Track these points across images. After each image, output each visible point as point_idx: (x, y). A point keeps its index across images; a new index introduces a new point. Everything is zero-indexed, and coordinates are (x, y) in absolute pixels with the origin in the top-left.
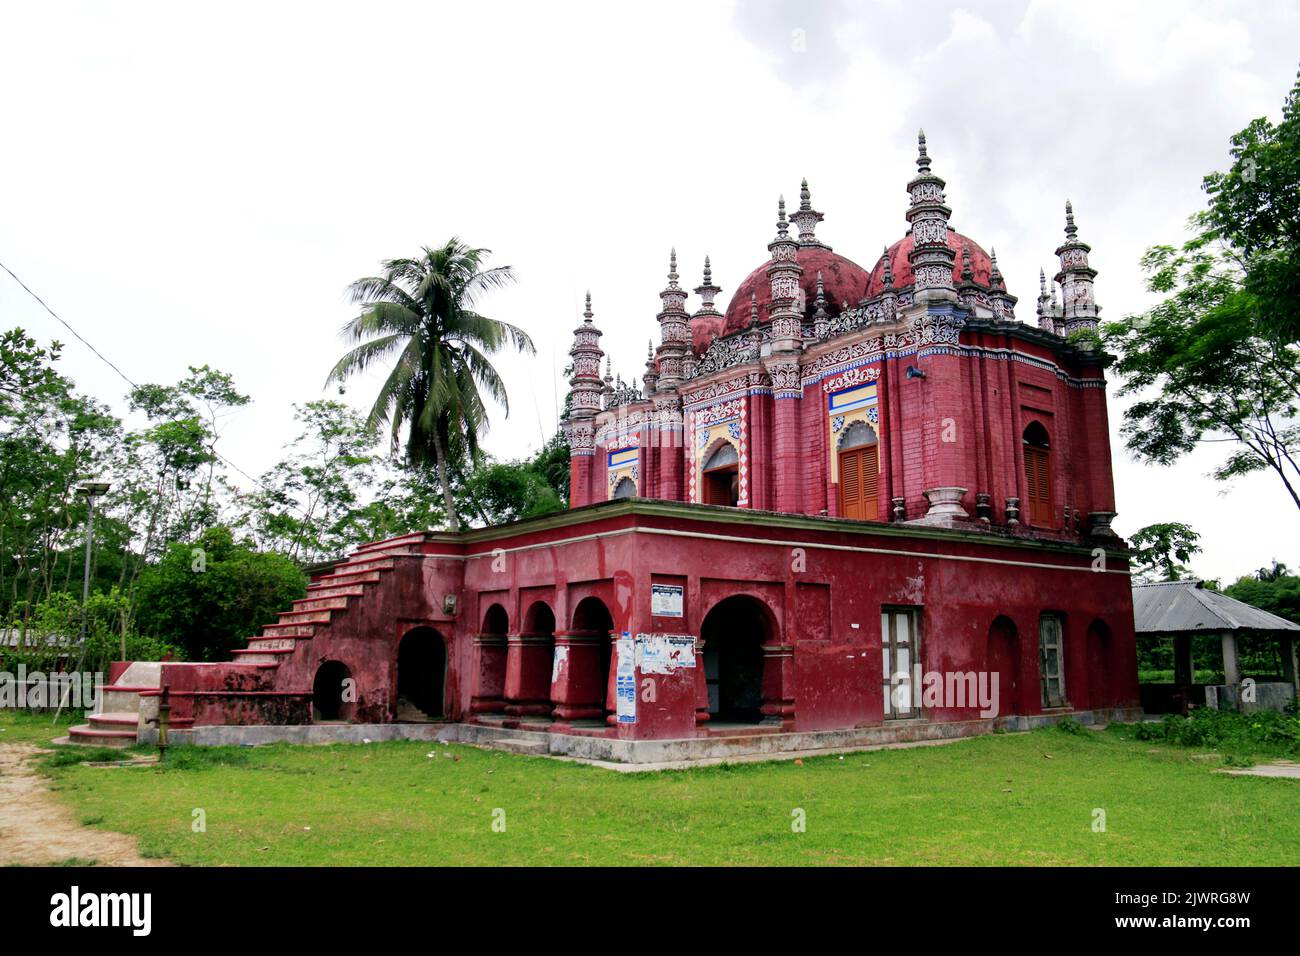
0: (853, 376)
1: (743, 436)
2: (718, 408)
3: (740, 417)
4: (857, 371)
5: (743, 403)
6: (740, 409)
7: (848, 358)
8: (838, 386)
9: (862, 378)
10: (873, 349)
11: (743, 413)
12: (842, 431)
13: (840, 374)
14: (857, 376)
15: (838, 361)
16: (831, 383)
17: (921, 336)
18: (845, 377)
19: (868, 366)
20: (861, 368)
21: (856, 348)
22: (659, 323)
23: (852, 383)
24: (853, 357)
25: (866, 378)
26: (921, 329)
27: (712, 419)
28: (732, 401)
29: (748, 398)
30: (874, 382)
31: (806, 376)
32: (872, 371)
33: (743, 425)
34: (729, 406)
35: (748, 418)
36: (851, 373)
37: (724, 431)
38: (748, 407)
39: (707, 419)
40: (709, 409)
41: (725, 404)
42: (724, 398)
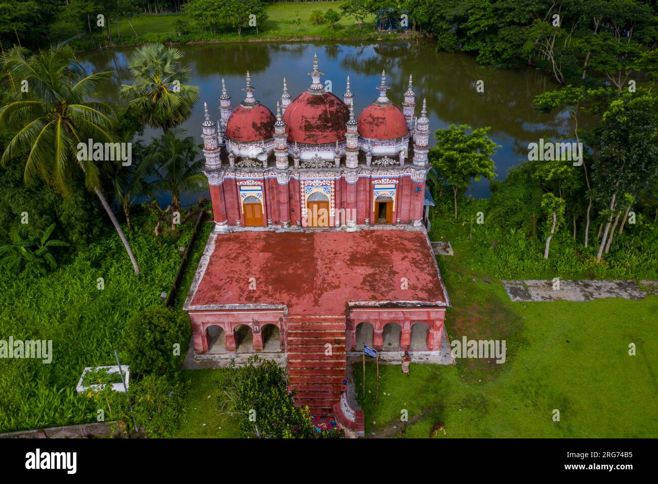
1: (333, 194)
2: (317, 181)
3: (331, 187)
4: (388, 180)
5: (333, 182)
6: (331, 184)
7: (384, 175)
8: (378, 182)
9: (390, 182)
10: (396, 174)
11: (333, 186)
12: (378, 196)
13: (380, 179)
15: (379, 175)
16: (376, 181)
18: (383, 180)
19: (393, 178)
20: (390, 179)
21: (388, 172)
23: (385, 183)
24: (387, 174)
25: (392, 182)
27: (314, 185)
28: (326, 180)
29: (335, 180)
30: (395, 184)
31: (360, 174)
32: (395, 181)
33: (333, 190)
34: (324, 181)
35: (335, 188)
36: (385, 180)
37: (321, 190)
38: (335, 184)
39: (311, 184)
40: (312, 181)
41: (322, 181)
42: (322, 178)
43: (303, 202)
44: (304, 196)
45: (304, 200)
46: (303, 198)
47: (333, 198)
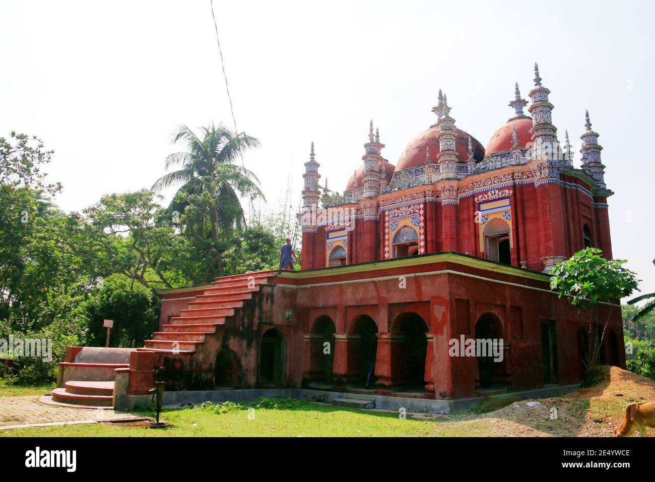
0: (495, 194)
1: (422, 224)
2: (404, 209)
3: (420, 214)
4: (497, 191)
5: (422, 206)
6: (419, 210)
7: (491, 184)
8: (484, 199)
9: (500, 195)
10: (508, 179)
11: (422, 212)
12: (486, 224)
13: (486, 192)
14: (497, 193)
15: (484, 185)
16: (480, 197)
17: (541, 173)
18: (489, 194)
19: (504, 188)
20: (499, 190)
21: (496, 178)
22: (363, 161)
23: (494, 197)
24: (494, 183)
25: (503, 195)
26: (541, 169)
27: (400, 215)
28: (414, 205)
29: (425, 203)
30: (508, 197)
31: (461, 193)
32: (507, 191)
33: (422, 218)
34: (412, 208)
35: (425, 215)
36: (493, 192)
37: (408, 222)
38: (425, 209)
39: (397, 214)
40: (398, 209)
41: (409, 207)
42: (409, 203)
43: (387, 243)
44: (388, 234)
45: (388, 240)
46: (387, 237)
47: (422, 231)
